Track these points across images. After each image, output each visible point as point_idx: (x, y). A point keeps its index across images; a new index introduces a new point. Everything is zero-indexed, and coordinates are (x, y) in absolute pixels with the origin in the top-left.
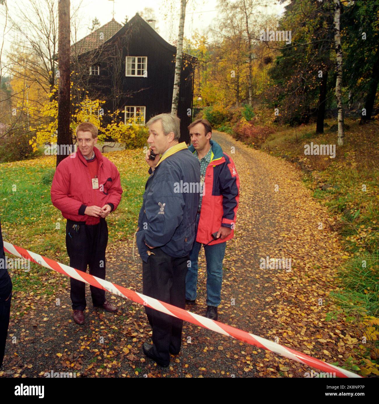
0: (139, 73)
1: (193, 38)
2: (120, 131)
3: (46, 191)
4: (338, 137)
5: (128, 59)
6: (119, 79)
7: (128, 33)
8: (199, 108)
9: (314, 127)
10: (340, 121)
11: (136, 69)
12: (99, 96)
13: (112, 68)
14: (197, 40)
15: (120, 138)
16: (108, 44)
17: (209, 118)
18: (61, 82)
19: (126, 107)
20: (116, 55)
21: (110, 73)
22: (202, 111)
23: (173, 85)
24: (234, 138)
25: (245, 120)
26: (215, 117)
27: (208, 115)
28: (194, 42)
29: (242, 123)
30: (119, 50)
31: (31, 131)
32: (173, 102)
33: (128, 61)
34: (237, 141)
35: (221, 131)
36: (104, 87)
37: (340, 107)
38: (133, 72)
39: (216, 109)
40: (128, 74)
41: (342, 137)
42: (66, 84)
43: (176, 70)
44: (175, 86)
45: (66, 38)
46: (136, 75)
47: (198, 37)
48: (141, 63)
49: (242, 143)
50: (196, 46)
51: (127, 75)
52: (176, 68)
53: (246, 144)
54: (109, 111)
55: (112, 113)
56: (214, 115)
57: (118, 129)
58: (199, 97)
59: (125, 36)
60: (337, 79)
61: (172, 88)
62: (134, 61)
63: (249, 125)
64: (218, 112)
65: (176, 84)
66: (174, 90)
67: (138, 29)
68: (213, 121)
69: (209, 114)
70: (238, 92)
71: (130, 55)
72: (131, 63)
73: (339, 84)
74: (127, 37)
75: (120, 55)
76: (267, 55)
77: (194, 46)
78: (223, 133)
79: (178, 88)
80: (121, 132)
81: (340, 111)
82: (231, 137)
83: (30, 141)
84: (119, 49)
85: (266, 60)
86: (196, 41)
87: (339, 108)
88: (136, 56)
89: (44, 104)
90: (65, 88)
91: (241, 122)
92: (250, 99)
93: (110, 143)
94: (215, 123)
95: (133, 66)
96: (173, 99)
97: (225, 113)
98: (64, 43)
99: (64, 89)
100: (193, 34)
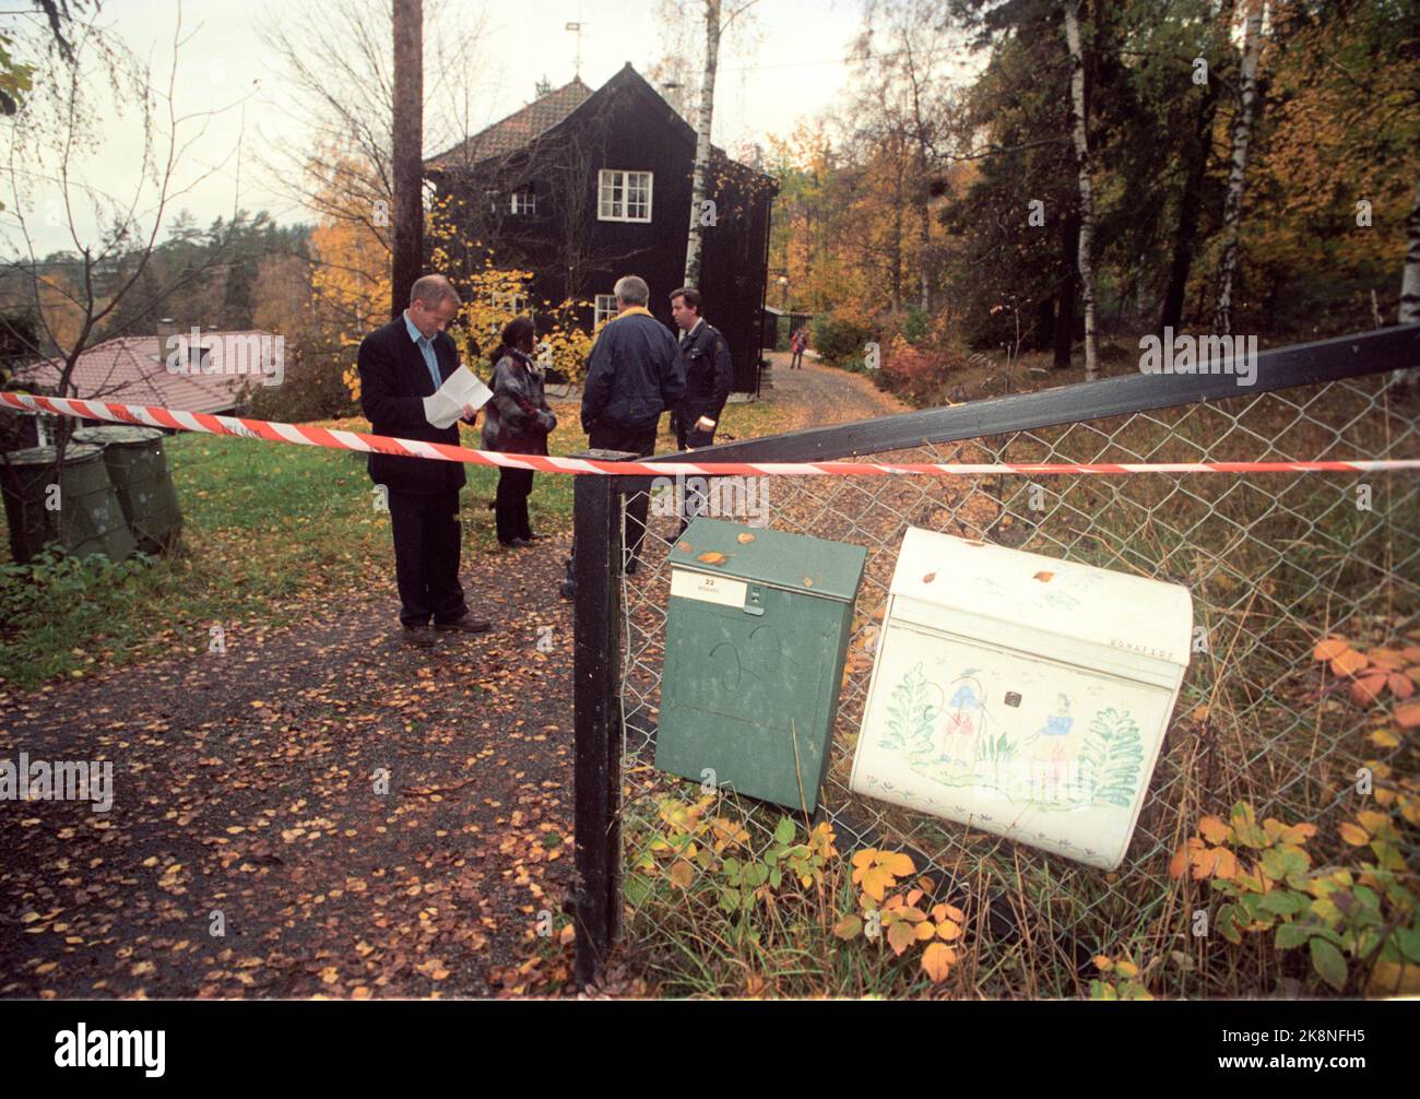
0: (632, 213)
1: (795, 139)
2: (576, 352)
3: (353, 473)
4: (1086, 371)
5: (604, 175)
6: (581, 226)
7: (605, 112)
8: (806, 314)
9: (1050, 358)
10: (1090, 333)
11: (625, 202)
12: (525, 262)
13: (562, 197)
14: (804, 144)
15: (574, 368)
16: (554, 136)
17: (825, 339)
18: (400, 210)
19: (597, 298)
20: (574, 164)
21: (558, 210)
22: (809, 322)
23: (687, 231)
24: (877, 385)
25: (904, 341)
26: (837, 335)
27: (822, 330)
28: (795, 148)
29: (896, 348)
30: (580, 153)
31: (345, 347)
32: (687, 272)
33: (604, 182)
34: (882, 391)
35: (852, 371)
36: (539, 242)
37: (1090, 298)
38: (616, 212)
39: (840, 316)
40: (604, 214)
41: (1094, 371)
42: (411, 216)
43: (694, 195)
44: (691, 235)
45: (411, 102)
46: (625, 218)
47: (806, 136)
48: (638, 188)
49: (891, 396)
50: (800, 158)
51: (600, 217)
52: (696, 190)
53: (899, 398)
54: (547, 303)
55: (556, 307)
56: (835, 331)
57: (569, 348)
58: (781, 275)
59: (596, 118)
60: (1082, 233)
61: (686, 239)
62: (619, 182)
63: (911, 351)
64: (846, 324)
65: (694, 230)
66: (690, 243)
67: (630, 102)
68: (834, 346)
69: (824, 328)
70: (897, 274)
71: (608, 168)
72: (612, 187)
73: (1086, 245)
74: (601, 120)
75: (584, 165)
76: (937, 175)
77: (796, 159)
78: (855, 375)
79: (699, 239)
80: (578, 357)
81: (1089, 307)
82: (871, 385)
83: (346, 373)
84: (582, 148)
85: (933, 185)
86: (802, 147)
87: (1088, 302)
88: (626, 169)
89: (377, 278)
90: (410, 225)
91: (894, 344)
92: (925, 292)
93: (558, 386)
94: (838, 348)
95: (618, 195)
96: (688, 265)
97: (862, 326)
98: (406, 115)
99: (407, 228)
100: (795, 129)
